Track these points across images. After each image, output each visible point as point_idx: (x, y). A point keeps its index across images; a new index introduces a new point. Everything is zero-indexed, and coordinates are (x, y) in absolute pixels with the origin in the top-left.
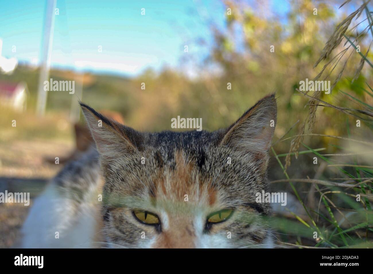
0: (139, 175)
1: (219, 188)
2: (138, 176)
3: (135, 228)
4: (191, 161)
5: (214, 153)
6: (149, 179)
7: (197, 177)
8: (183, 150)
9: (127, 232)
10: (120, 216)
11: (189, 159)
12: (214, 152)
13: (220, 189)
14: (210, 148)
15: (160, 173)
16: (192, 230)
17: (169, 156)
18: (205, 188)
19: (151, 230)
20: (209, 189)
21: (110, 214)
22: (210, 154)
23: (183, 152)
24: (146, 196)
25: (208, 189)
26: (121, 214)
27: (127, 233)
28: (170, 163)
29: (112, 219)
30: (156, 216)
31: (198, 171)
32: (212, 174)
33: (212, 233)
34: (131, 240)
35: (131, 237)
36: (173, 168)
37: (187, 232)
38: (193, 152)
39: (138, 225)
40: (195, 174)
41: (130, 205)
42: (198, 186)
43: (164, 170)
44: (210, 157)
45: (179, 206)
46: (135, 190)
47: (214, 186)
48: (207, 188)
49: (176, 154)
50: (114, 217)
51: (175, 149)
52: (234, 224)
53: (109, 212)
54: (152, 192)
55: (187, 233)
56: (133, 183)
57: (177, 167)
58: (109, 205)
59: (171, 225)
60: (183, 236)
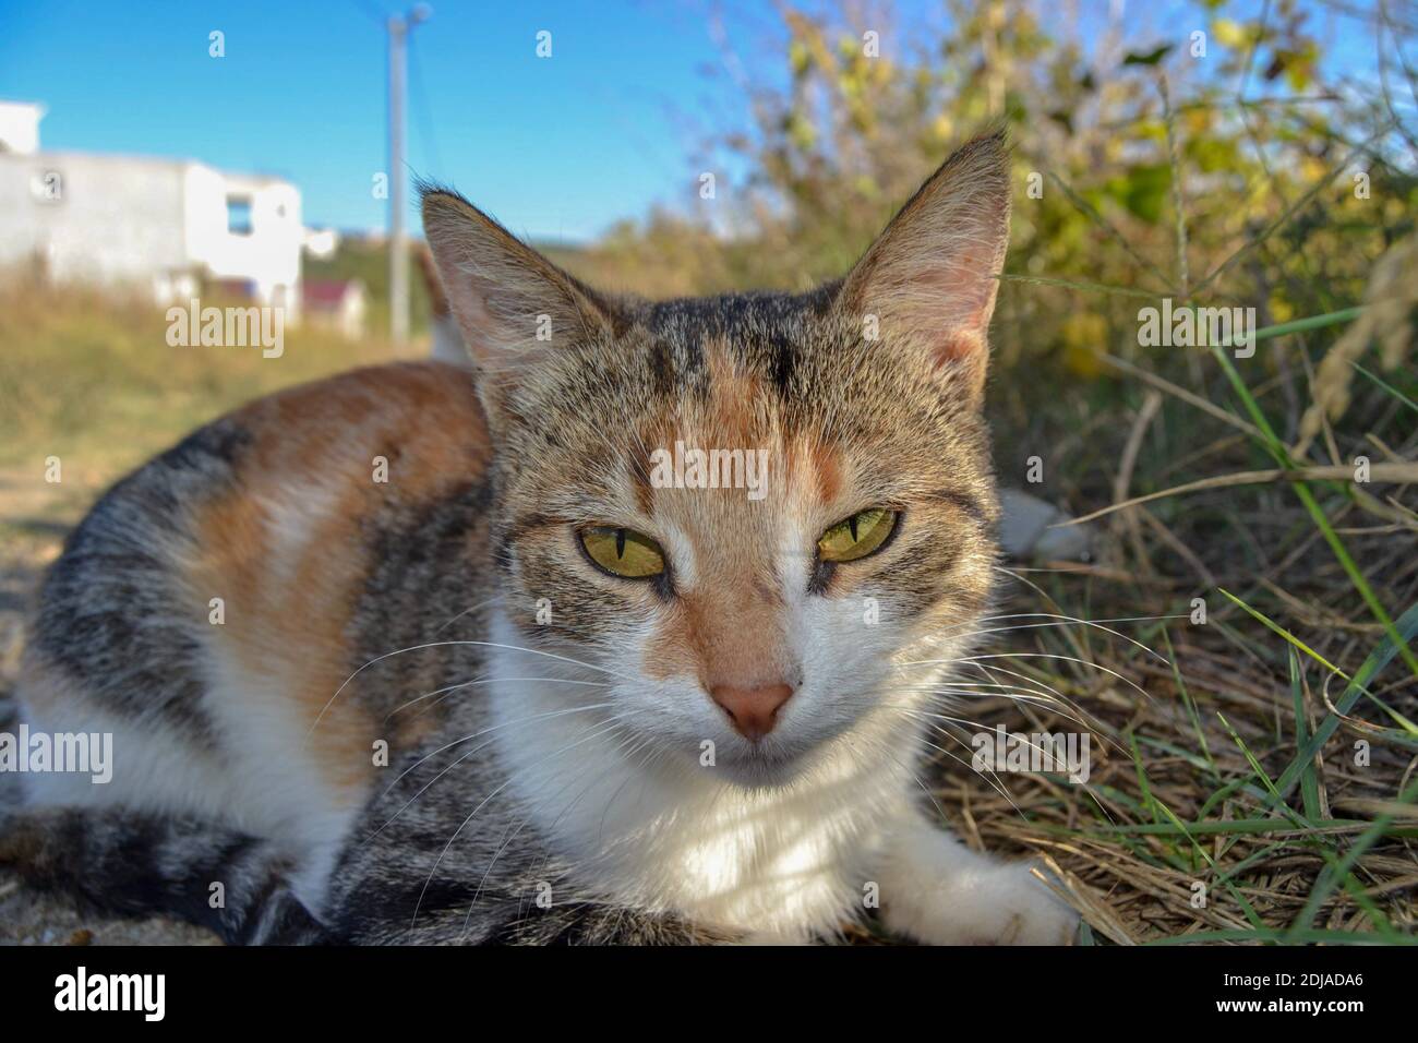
0: (600, 421)
1: (846, 445)
2: (595, 424)
3: (591, 591)
4: (752, 367)
5: (816, 338)
6: (629, 430)
7: (774, 414)
8: (725, 337)
9: (565, 607)
10: (539, 557)
11: (747, 361)
12: (818, 334)
13: (850, 446)
14: (804, 325)
15: (665, 410)
16: (772, 586)
17: (690, 356)
18: (800, 448)
19: (640, 594)
20: (815, 451)
21: (513, 551)
22: (807, 342)
23: (726, 340)
24: (620, 483)
25: (812, 451)
26: (543, 550)
27: (568, 610)
28: (693, 378)
29: (519, 569)
30: (655, 545)
31: (775, 399)
32: (819, 403)
33: (835, 590)
34: (580, 629)
35: (580, 621)
36: (702, 393)
37: (756, 593)
38: (756, 340)
39: (599, 581)
40: (769, 407)
41: (573, 514)
42: (779, 442)
43: (677, 400)
44: (810, 352)
45: (726, 512)
46: (587, 465)
47: (829, 438)
48: (809, 448)
49: (707, 350)
50: (523, 559)
51: (705, 337)
52: (904, 560)
53: (507, 546)
54: (637, 469)
55: (757, 599)
56: (584, 447)
57: (715, 387)
58: (508, 521)
59: (703, 575)
60: (744, 607)
